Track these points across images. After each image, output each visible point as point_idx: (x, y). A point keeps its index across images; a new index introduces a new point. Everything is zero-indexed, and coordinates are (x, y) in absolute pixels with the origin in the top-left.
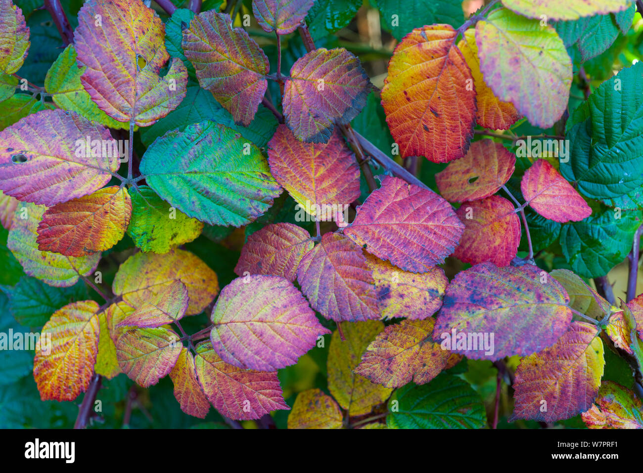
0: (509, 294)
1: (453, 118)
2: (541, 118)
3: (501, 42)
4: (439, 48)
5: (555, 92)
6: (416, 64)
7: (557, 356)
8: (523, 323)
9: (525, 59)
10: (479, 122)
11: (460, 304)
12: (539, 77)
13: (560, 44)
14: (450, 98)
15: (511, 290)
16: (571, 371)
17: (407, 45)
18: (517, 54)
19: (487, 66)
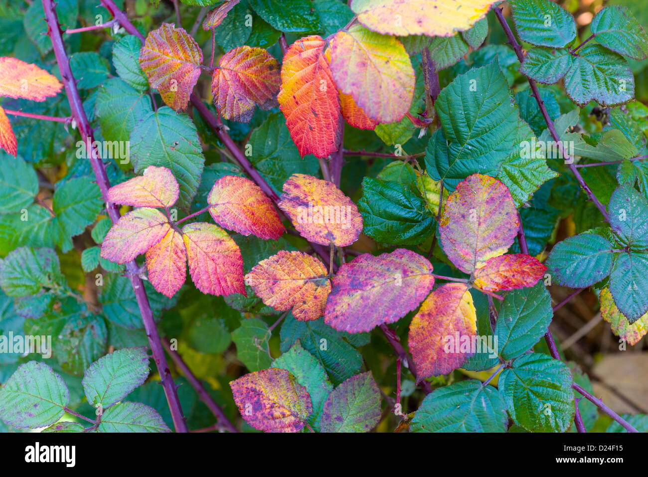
0: (381, 275)
1: (326, 117)
2: (378, 113)
3: (354, 48)
4: (312, 55)
5: (396, 96)
6: (298, 71)
7: (437, 315)
8: (391, 296)
9: (372, 64)
10: (349, 121)
11: (343, 290)
12: (382, 81)
13: (406, 58)
14: (322, 99)
15: (382, 272)
16: (451, 324)
17: (291, 55)
18: (366, 59)
19: (337, 65)
